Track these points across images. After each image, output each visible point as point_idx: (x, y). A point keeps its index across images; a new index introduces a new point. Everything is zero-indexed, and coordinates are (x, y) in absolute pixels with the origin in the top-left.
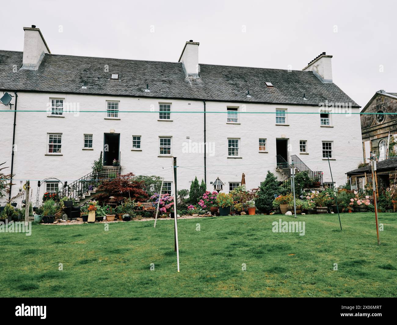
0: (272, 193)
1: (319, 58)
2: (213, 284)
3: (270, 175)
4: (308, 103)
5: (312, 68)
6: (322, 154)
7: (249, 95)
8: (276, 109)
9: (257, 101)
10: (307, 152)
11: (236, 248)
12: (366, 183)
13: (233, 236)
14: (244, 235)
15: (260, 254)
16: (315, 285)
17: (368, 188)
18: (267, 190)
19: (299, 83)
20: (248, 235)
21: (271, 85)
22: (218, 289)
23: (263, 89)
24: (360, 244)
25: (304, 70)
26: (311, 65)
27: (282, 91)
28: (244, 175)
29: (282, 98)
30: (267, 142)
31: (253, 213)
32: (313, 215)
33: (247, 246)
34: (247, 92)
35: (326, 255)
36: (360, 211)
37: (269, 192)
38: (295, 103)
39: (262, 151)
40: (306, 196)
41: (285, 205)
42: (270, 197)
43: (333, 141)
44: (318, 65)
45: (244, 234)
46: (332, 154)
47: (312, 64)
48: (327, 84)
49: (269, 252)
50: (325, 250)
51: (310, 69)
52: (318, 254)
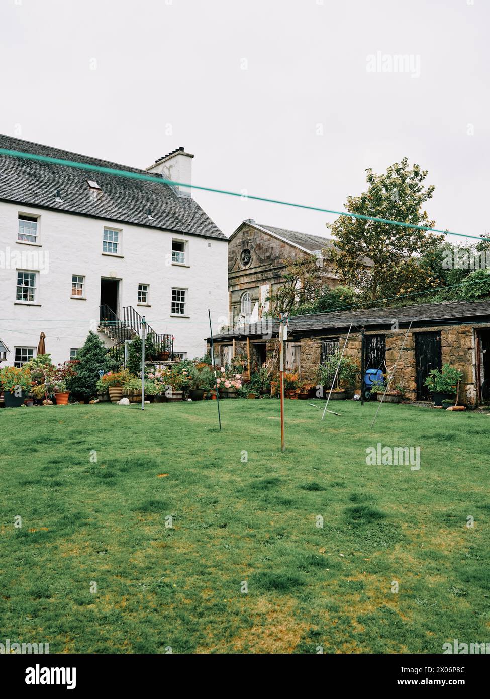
0: (96, 368)
1: (174, 155)
2: (49, 545)
3: (91, 338)
4: (155, 225)
5: (161, 170)
6: (171, 307)
7: (59, 198)
8: (105, 227)
9: (72, 209)
10: (148, 302)
11: (61, 469)
12: (234, 355)
13: (46, 445)
14: (65, 443)
15: (110, 478)
16: (227, 529)
17: (236, 363)
18: (87, 362)
19: (141, 190)
20: (74, 443)
21: (97, 186)
22: (63, 555)
23: (82, 192)
24: (258, 452)
25: (149, 170)
26: (160, 164)
27: (114, 199)
28: (44, 335)
29: (115, 212)
30: (86, 282)
31: (64, 402)
32: (162, 404)
33: (79, 463)
34: (55, 192)
35: (217, 472)
36: (227, 398)
37: (90, 366)
38: (135, 221)
39: (76, 296)
40: (148, 373)
41: (119, 388)
42: (92, 374)
43: (187, 289)
44: (171, 167)
45: (64, 440)
46: (185, 308)
47: (162, 163)
48: (183, 198)
49: (124, 473)
50: (212, 464)
51: (159, 171)
52: (206, 472)
